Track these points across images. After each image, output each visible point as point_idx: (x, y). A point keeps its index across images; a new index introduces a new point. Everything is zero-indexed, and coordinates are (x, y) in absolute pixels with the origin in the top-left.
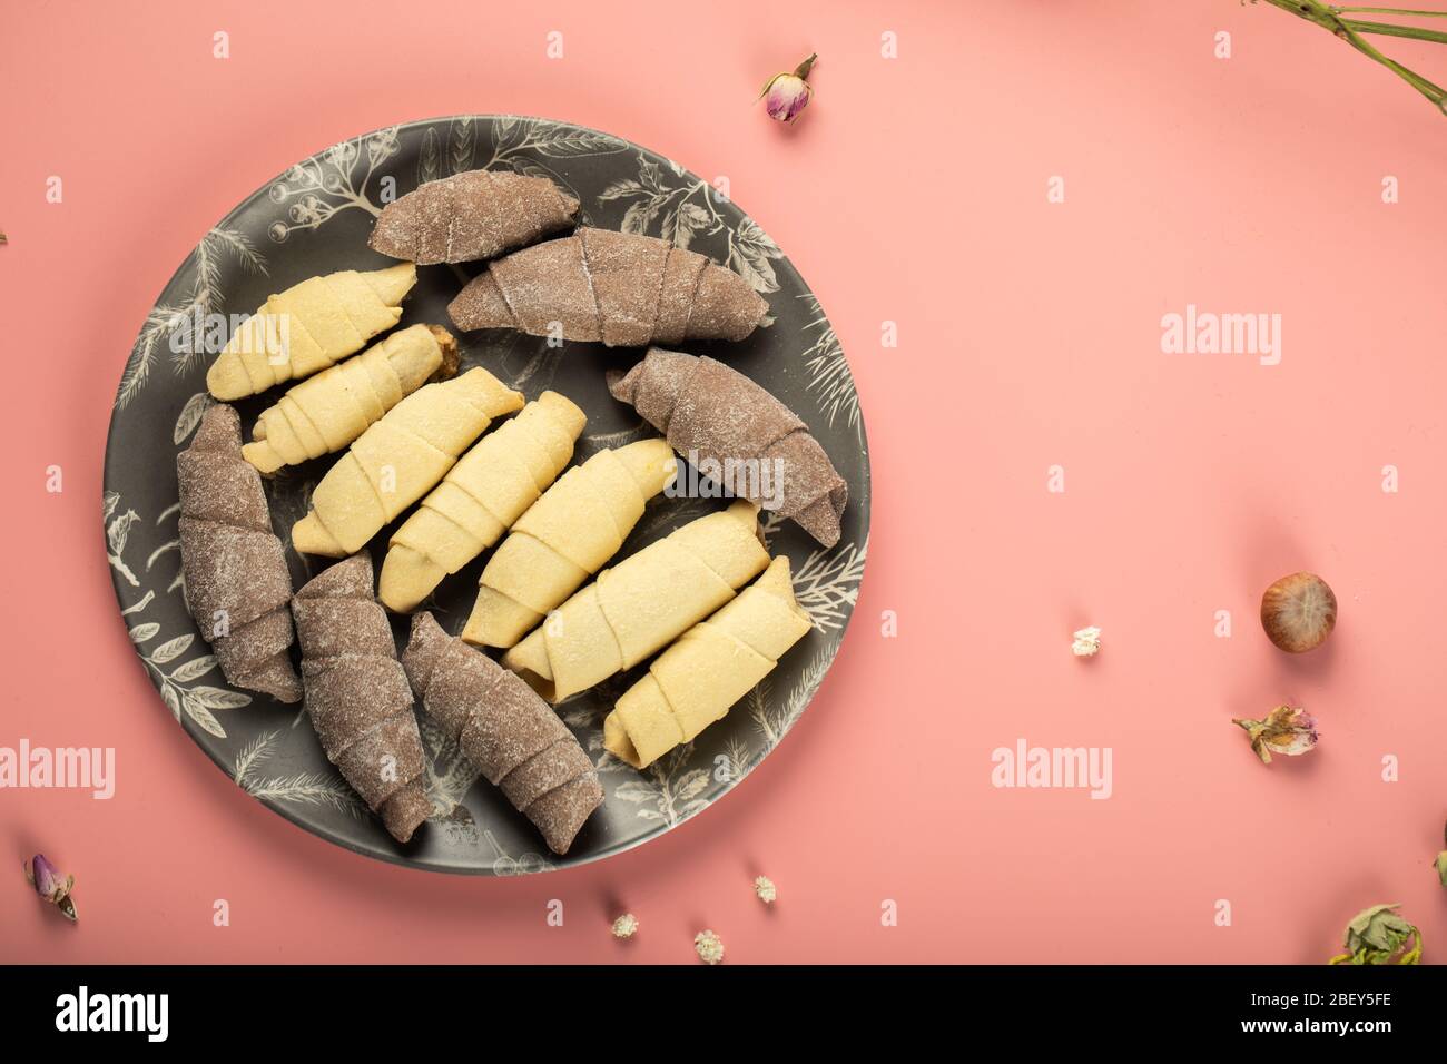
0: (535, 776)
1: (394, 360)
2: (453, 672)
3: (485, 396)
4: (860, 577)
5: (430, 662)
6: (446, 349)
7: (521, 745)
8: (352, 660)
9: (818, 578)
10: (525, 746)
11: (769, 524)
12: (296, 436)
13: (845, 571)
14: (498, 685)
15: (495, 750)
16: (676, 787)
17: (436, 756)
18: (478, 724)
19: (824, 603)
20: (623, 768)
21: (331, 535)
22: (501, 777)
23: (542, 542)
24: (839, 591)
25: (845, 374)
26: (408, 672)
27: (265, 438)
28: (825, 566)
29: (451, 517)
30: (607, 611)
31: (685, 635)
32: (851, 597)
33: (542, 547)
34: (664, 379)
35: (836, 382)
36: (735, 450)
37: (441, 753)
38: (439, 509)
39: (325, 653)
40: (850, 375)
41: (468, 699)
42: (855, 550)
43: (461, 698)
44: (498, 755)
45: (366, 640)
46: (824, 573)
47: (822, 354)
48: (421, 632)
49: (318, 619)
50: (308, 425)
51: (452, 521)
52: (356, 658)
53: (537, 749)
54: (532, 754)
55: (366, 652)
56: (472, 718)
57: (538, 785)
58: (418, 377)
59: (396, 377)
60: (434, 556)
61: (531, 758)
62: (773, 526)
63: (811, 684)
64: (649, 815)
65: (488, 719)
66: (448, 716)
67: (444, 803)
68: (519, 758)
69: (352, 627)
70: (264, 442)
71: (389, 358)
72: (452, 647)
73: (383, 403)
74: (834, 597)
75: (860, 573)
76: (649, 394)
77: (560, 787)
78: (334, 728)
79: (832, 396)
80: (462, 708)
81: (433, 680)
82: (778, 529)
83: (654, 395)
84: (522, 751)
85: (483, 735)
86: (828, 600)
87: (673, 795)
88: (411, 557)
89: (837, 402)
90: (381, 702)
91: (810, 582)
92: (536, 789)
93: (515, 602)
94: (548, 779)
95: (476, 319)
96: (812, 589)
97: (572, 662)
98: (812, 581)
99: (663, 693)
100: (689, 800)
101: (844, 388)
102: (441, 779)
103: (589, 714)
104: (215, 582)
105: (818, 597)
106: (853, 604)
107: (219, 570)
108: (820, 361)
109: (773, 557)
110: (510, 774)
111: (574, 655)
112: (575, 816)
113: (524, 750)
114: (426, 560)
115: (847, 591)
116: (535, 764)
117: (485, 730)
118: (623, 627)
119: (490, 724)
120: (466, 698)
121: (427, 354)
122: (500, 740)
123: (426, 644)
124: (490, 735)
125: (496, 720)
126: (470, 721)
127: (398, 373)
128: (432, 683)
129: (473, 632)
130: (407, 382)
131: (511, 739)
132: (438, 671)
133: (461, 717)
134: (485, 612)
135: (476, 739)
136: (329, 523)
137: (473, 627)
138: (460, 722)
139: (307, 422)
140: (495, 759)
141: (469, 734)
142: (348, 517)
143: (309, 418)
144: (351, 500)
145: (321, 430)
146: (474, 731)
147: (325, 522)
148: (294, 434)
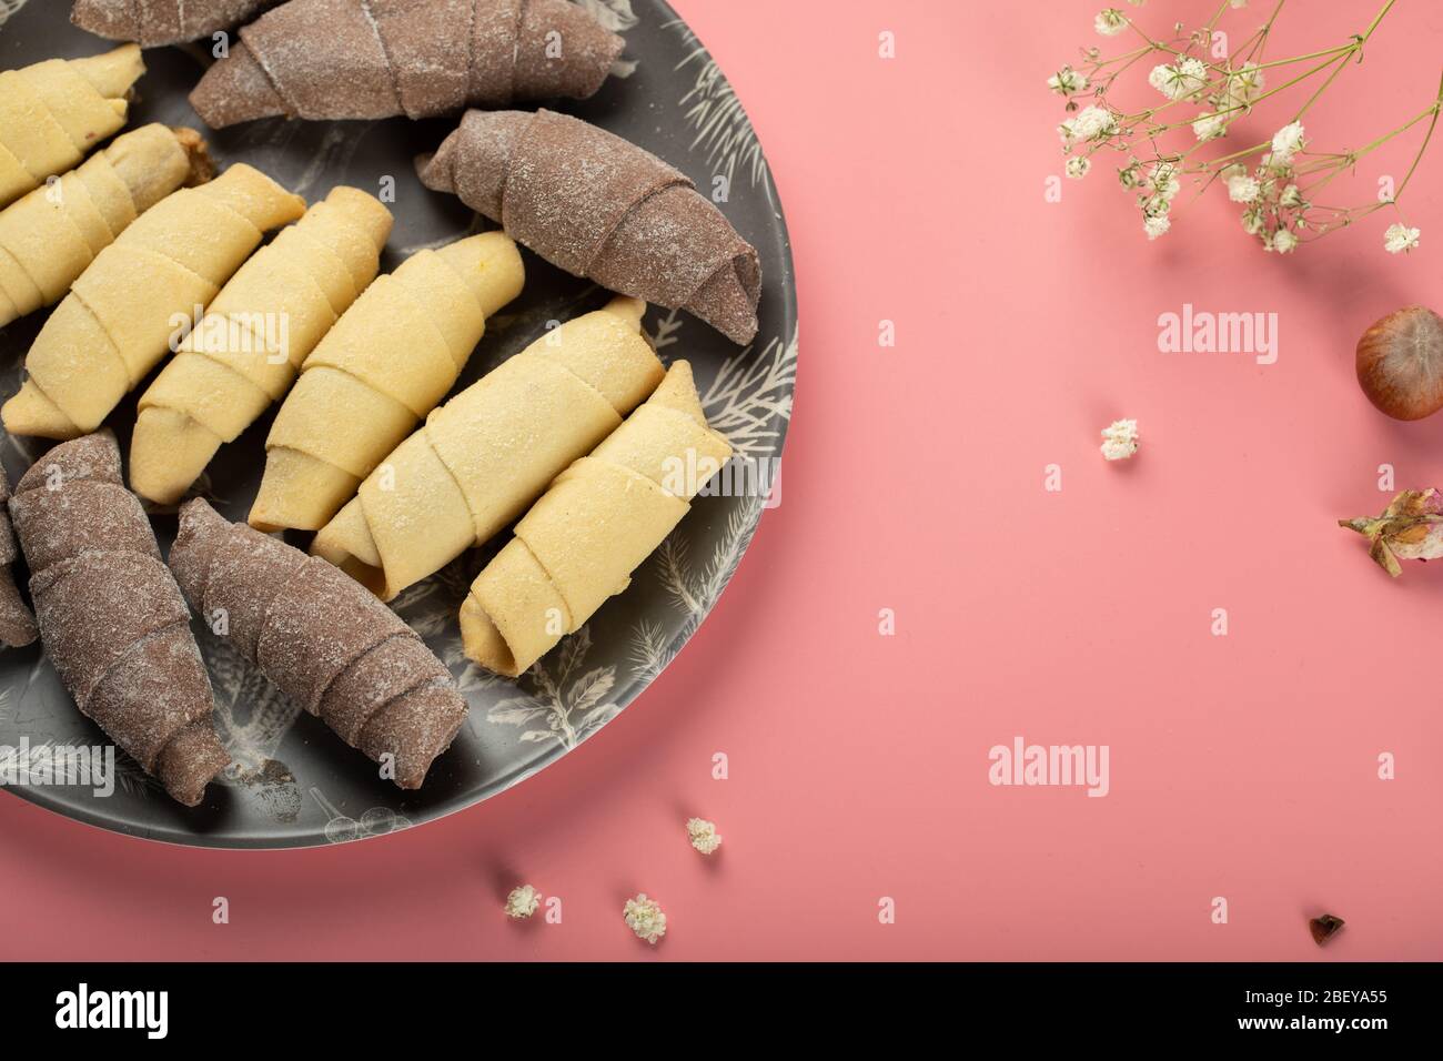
0: (364, 683)
1: (119, 166)
2: (237, 562)
3: (249, 197)
4: (792, 380)
5: (205, 555)
6: (192, 151)
7: (340, 643)
8: (94, 558)
9: (735, 393)
10: (346, 643)
11: (661, 334)
13: (771, 375)
14: (301, 570)
15: (305, 656)
16: (570, 696)
17: (234, 700)
18: (278, 625)
19: (748, 423)
20: (496, 682)
21: (54, 405)
22: (318, 694)
23: (345, 370)
24: (765, 403)
25: (738, 117)
26: (178, 577)
28: (743, 375)
30: (442, 451)
31: (556, 480)
32: (783, 407)
33: (344, 379)
34: (489, 141)
35: (729, 130)
36: (595, 214)
37: (240, 694)
39: (57, 556)
40: (745, 118)
41: (262, 594)
42: (780, 347)
43: (253, 595)
44: (310, 663)
45: (112, 531)
46: (743, 386)
47: (705, 97)
48: (191, 519)
49: (44, 513)
52: (99, 555)
53: (363, 647)
54: (357, 653)
55: (114, 547)
56: (270, 617)
57: (370, 696)
58: (155, 187)
59: (124, 188)
60: (198, 413)
61: (356, 660)
62: (666, 336)
63: (742, 531)
64: (537, 737)
65: (291, 616)
66: (237, 623)
67: (250, 760)
68: (339, 661)
69: (91, 516)
71: (114, 165)
72: (237, 535)
73: (110, 225)
74: (759, 412)
75: (792, 374)
76: (471, 164)
77: (401, 695)
78: (78, 655)
79: (725, 151)
80: (255, 608)
81: (211, 578)
82: (673, 340)
83: (478, 164)
84: (342, 651)
85: (285, 638)
86: (752, 418)
87: (566, 705)
88: (166, 419)
89: (733, 157)
90: (141, 611)
91: (725, 402)
92: (368, 702)
93: (318, 460)
94: (382, 685)
95: (228, 105)
96: (729, 409)
97: (401, 528)
98: (729, 399)
99: (534, 555)
100: (591, 708)
101: (740, 136)
102: (245, 729)
103: (440, 618)
105: (738, 418)
106: (788, 417)
108: (703, 107)
109: (668, 365)
110: (330, 686)
111: (404, 517)
112: (426, 733)
113: (345, 648)
114: (189, 422)
115: (776, 401)
116: (363, 667)
117: (288, 631)
118: (466, 468)
119: (294, 622)
120: (258, 594)
121: (165, 157)
122: (310, 641)
123: (197, 535)
124: (296, 637)
125: (302, 615)
126: (267, 624)
127: (128, 183)
128: (210, 583)
129: (262, 512)
130: (141, 194)
131: (325, 637)
132: (217, 564)
133: (254, 620)
134: (276, 482)
135: (278, 647)
136: (49, 387)
137: (262, 505)
138: (253, 629)
139: (7, 257)
140: (307, 669)
141: (267, 642)
142: (73, 374)
143: (8, 252)
144: (76, 350)
145: (28, 266)
146: (273, 636)
147: (43, 388)
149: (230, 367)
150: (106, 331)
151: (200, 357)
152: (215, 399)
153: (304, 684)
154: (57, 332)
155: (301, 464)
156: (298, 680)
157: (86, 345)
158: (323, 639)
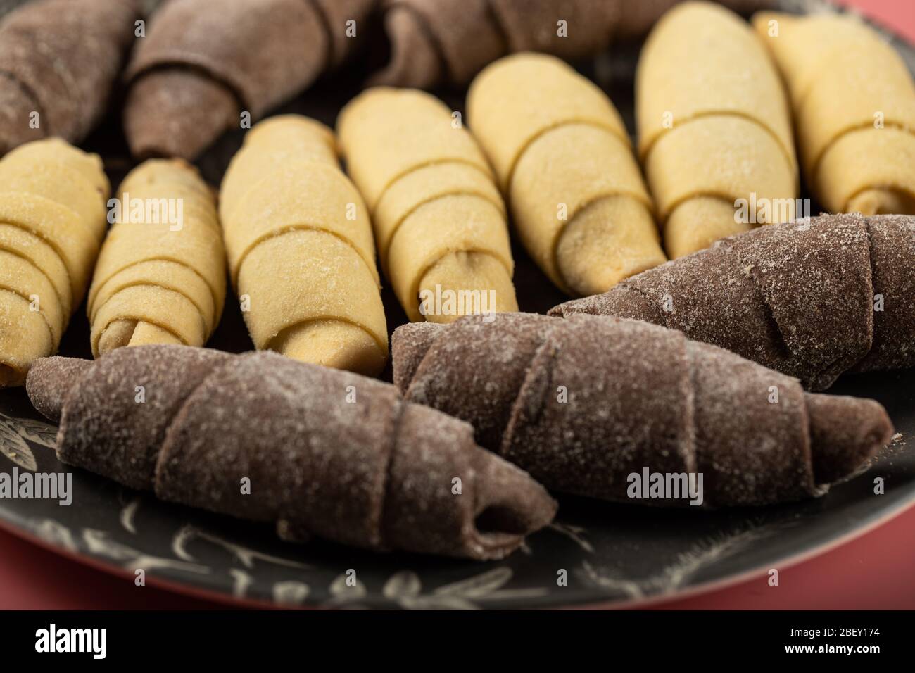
10: (845, 224)
12: (167, 288)
15: (826, 259)
18: (771, 265)
21: (346, 321)
27: (134, 322)
38: (410, 204)
39: (524, 360)
41: (723, 269)
43: (715, 277)
48: (574, 306)
49: (464, 351)
50: (164, 264)
51: (443, 196)
54: (862, 223)
56: (755, 270)
61: (869, 229)
66: (727, 311)
68: (860, 235)
70: (141, 328)
78: (650, 398)
80: (731, 281)
84: (852, 229)
85: (791, 267)
88: (453, 266)
104: (302, 411)
107: (289, 395)
110: (874, 267)
113: (851, 226)
114: (471, 253)
116: (881, 230)
117: (787, 259)
119: (783, 248)
120: (719, 272)
122: (815, 246)
123: (597, 305)
124: (799, 255)
125: (781, 241)
126: (761, 275)
129: (619, 269)
131: (823, 232)
133: (742, 291)
134: (600, 244)
135: (792, 282)
136: (327, 305)
137: (612, 267)
138: (749, 298)
139: (158, 263)
140: (840, 271)
141: (776, 290)
142: (337, 278)
143: (154, 259)
144: (318, 260)
145: (185, 258)
146: (777, 277)
147: (321, 311)
148: (159, 287)
150: (325, 230)
152: (476, 220)
153: (848, 289)
154: (279, 270)
155: (608, 209)
156: (840, 291)
157: (321, 251)
158: (824, 235)
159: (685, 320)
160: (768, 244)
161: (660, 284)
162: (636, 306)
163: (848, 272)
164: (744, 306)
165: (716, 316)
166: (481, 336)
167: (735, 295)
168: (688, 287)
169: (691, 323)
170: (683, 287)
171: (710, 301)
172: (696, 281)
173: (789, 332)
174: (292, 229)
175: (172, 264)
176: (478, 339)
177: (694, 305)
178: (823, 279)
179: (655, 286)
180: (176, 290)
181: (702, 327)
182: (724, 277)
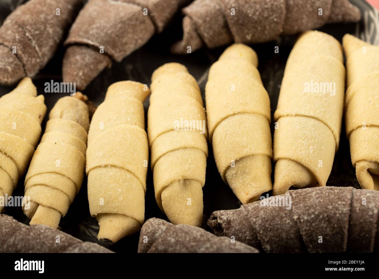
0: (364, 211)
1: (65, 116)
5: (244, 222)
7: (340, 202)
10: (341, 201)
12: (54, 188)
15: (329, 220)
18: (306, 218)
22: (346, 232)
23: (234, 114)
27: (38, 205)
29: (176, 147)
31: (347, 101)
33: (236, 117)
34: (205, 7)
38: (164, 151)
41: (286, 214)
43: (282, 218)
44: (334, 221)
48: (222, 217)
51: (178, 149)
53: (349, 197)
54: (349, 202)
56: (299, 219)
57: (371, 213)
59: (74, 123)
60: (188, 175)
61: (351, 205)
65: (308, 210)
66: (284, 235)
68: (346, 209)
69: (187, 236)
70: (40, 208)
76: (205, 21)
80: (288, 221)
81: (257, 226)
83: (208, 18)
84: (344, 205)
85: (314, 220)
88: (176, 187)
92: (372, 216)
110: (350, 225)
111: (311, 147)
113: (343, 203)
114: (186, 181)
117: (313, 216)
118: (318, 111)
119: (312, 210)
120: (284, 215)
121: (77, 105)
122: (326, 212)
123: (232, 219)
124: (318, 216)
125: (312, 206)
126: (300, 222)
127: (74, 121)
128: (258, 229)
129: (247, 194)
130: (81, 122)
131: (331, 205)
132: (254, 220)
133: (292, 227)
134: (242, 179)
135: (313, 227)
136: (117, 209)
137: (245, 192)
138: (294, 231)
139: (52, 175)
140: (334, 225)
141: (305, 230)
142: (124, 195)
143: (51, 172)
144: (117, 185)
145: (64, 173)
146: (307, 224)
147: (114, 211)
148: (50, 188)
149: (186, 148)
150: (123, 168)
151: (169, 153)
152: (190, 164)
153: (337, 233)
154: (101, 186)
155: (248, 162)
156: (333, 234)
157: (119, 180)
158: (331, 207)
159: (266, 236)
160: (307, 206)
161: (258, 217)
162: (247, 225)
163: (338, 227)
164: (292, 235)
165: (279, 236)
166: (174, 246)
167: (288, 229)
168: (269, 222)
169: (268, 238)
170: (267, 221)
171: (277, 230)
172: (273, 219)
173: (309, 247)
174: (109, 166)
175: (58, 175)
176: (172, 247)
177: (270, 230)
178: (326, 228)
179: (256, 218)
180: (58, 189)
181: (272, 241)
182: (285, 219)
